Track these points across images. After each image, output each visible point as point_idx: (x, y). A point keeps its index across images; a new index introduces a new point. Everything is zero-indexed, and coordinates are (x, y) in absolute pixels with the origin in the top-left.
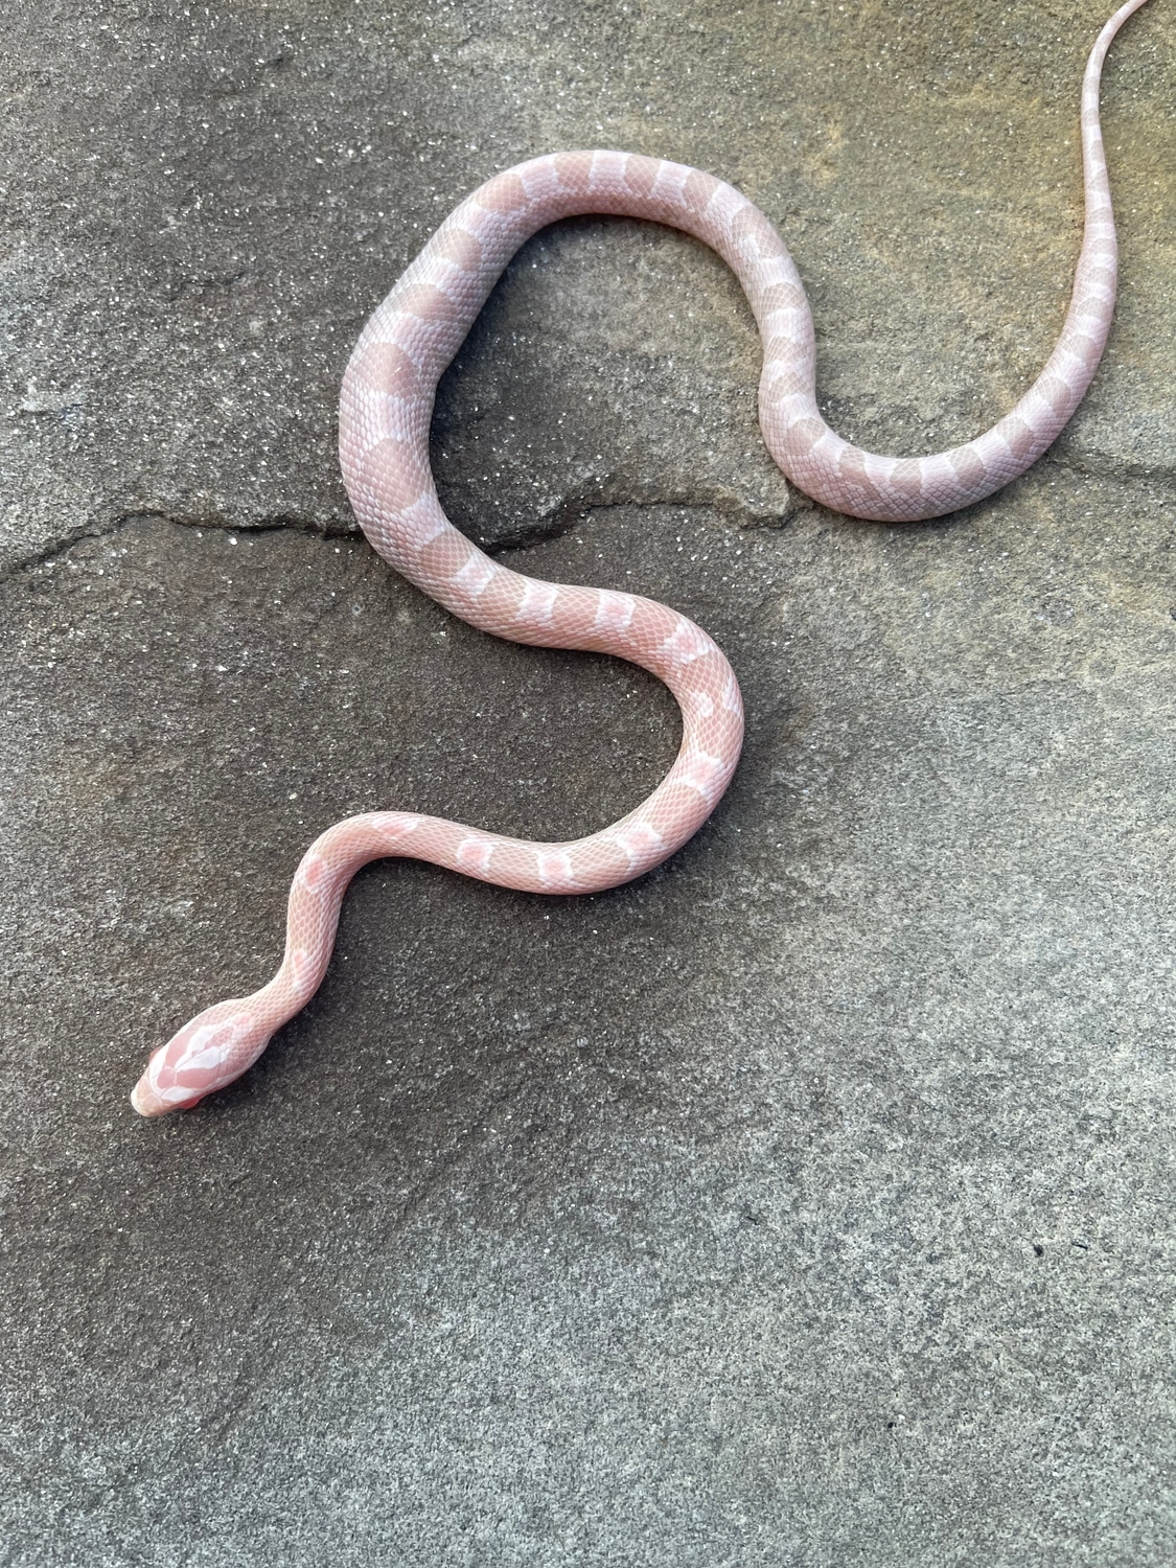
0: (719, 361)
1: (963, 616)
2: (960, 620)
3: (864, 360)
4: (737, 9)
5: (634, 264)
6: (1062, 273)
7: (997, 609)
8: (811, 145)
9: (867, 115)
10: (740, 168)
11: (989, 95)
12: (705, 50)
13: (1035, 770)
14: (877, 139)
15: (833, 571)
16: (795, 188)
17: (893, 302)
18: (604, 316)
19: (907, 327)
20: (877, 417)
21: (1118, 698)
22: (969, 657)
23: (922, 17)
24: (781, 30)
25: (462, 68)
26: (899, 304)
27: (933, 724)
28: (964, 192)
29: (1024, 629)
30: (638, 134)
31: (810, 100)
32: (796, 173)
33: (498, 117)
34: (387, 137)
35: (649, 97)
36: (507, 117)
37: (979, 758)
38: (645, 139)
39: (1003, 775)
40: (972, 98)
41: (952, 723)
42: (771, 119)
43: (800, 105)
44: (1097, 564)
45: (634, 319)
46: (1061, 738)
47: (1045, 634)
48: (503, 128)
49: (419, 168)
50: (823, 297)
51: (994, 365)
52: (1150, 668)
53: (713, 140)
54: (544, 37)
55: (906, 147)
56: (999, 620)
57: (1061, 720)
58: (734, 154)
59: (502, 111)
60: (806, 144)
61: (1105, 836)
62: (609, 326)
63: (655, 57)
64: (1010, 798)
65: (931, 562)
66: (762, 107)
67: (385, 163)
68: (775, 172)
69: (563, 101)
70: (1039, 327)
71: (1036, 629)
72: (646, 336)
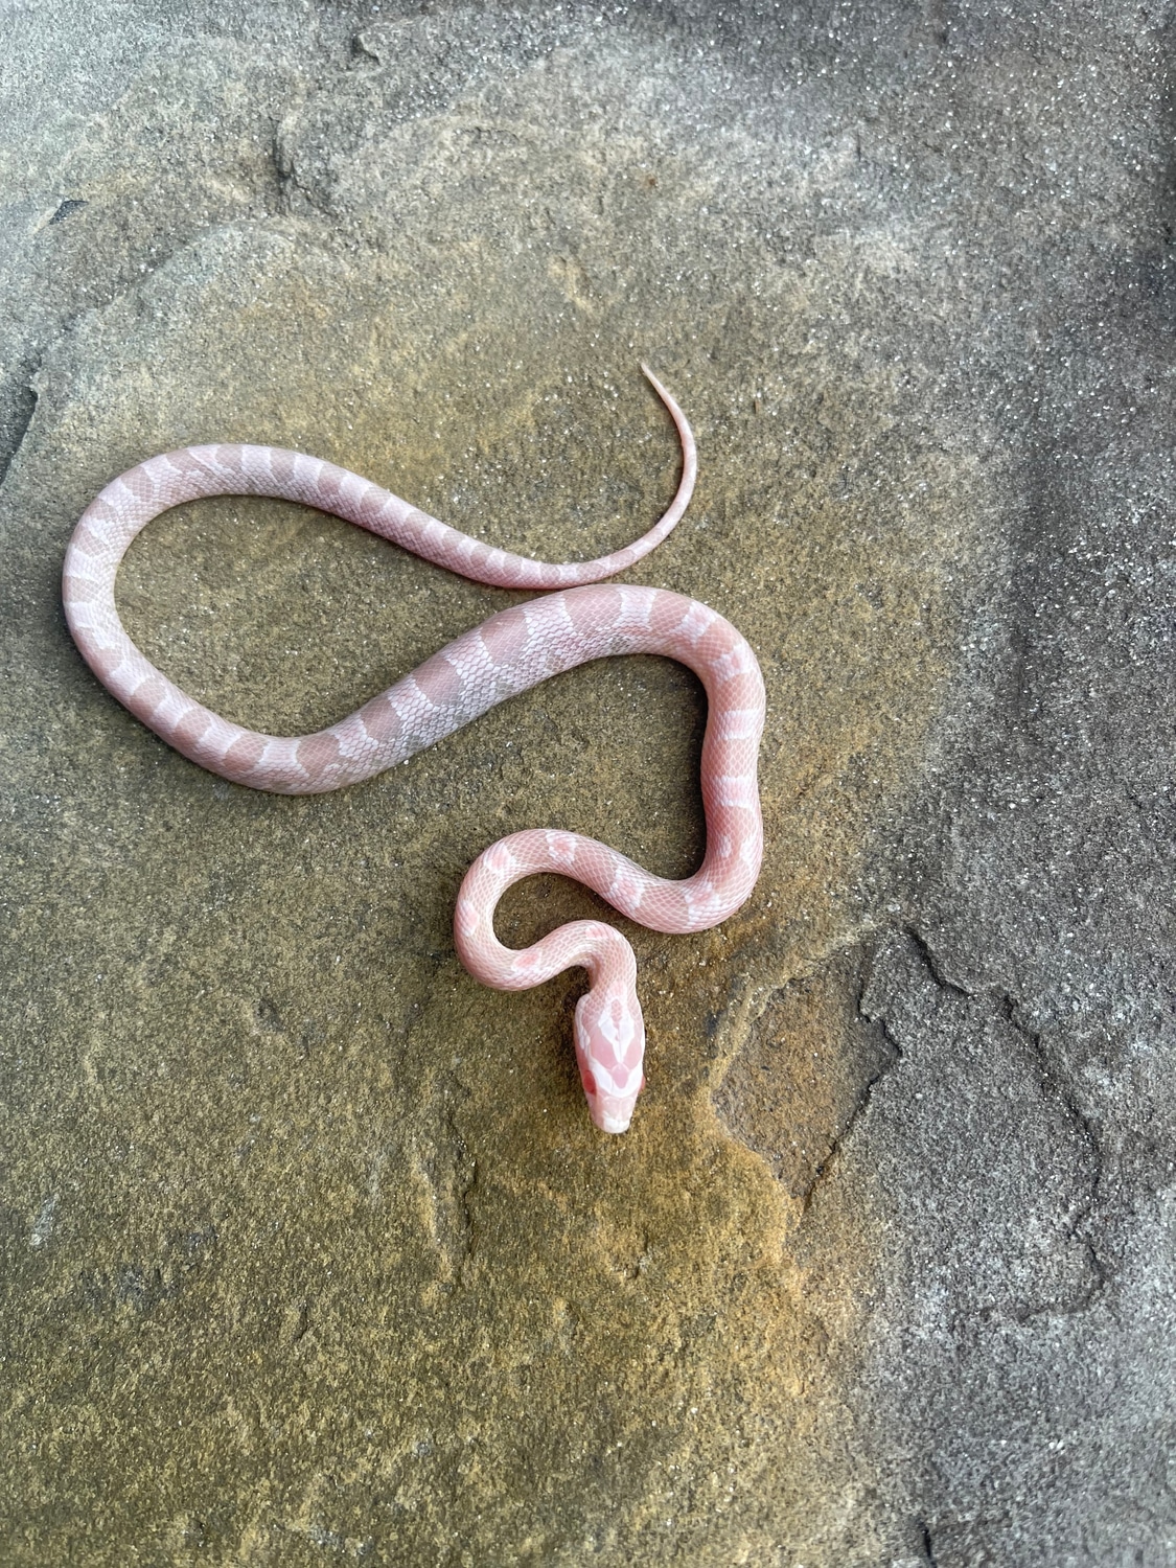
0: (490, 91)
1: (201, 83)
2: (201, 81)
3: (408, 164)
4: (728, 323)
5: (604, 108)
6: (352, 334)
7: (186, 105)
8: (586, 279)
9: (574, 331)
10: (609, 222)
11: (518, 423)
12: (715, 277)
13: (82, 52)
14: (551, 321)
15: (300, 45)
16: (564, 240)
17: (429, 220)
18: (586, 63)
19: (405, 211)
20: (363, 134)
21: (71, 126)
22: (176, 67)
23: (615, 434)
24: (687, 336)
25: (840, 130)
26: (425, 220)
27: (162, 23)
28: (464, 336)
29: (160, 109)
30: (692, 187)
31: (618, 306)
32: (574, 249)
33: (783, 120)
34: (830, 50)
35: (713, 218)
36: (778, 125)
37: (119, 30)
38: (684, 187)
39: (97, 35)
40: (527, 410)
41: (151, 34)
42: (628, 272)
43: (620, 297)
44: (154, 182)
45: (566, 76)
46: (83, 80)
47: (145, 118)
48: (772, 118)
49: (791, 52)
50: (473, 185)
51: (332, 239)
52: (68, 157)
53: (644, 224)
54: (818, 196)
55: (529, 332)
56: (178, 99)
57: (92, 86)
58: (623, 227)
59: (785, 127)
60: (589, 275)
61: (11, 61)
62: (576, 58)
63: (739, 246)
64: (82, 29)
65: (251, 95)
66: (640, 274)
67: (812, 36)
68: (587, 240)
69: (758, 168)
70: (328, 282)
71: (153, 115)
72: (548, 70)
